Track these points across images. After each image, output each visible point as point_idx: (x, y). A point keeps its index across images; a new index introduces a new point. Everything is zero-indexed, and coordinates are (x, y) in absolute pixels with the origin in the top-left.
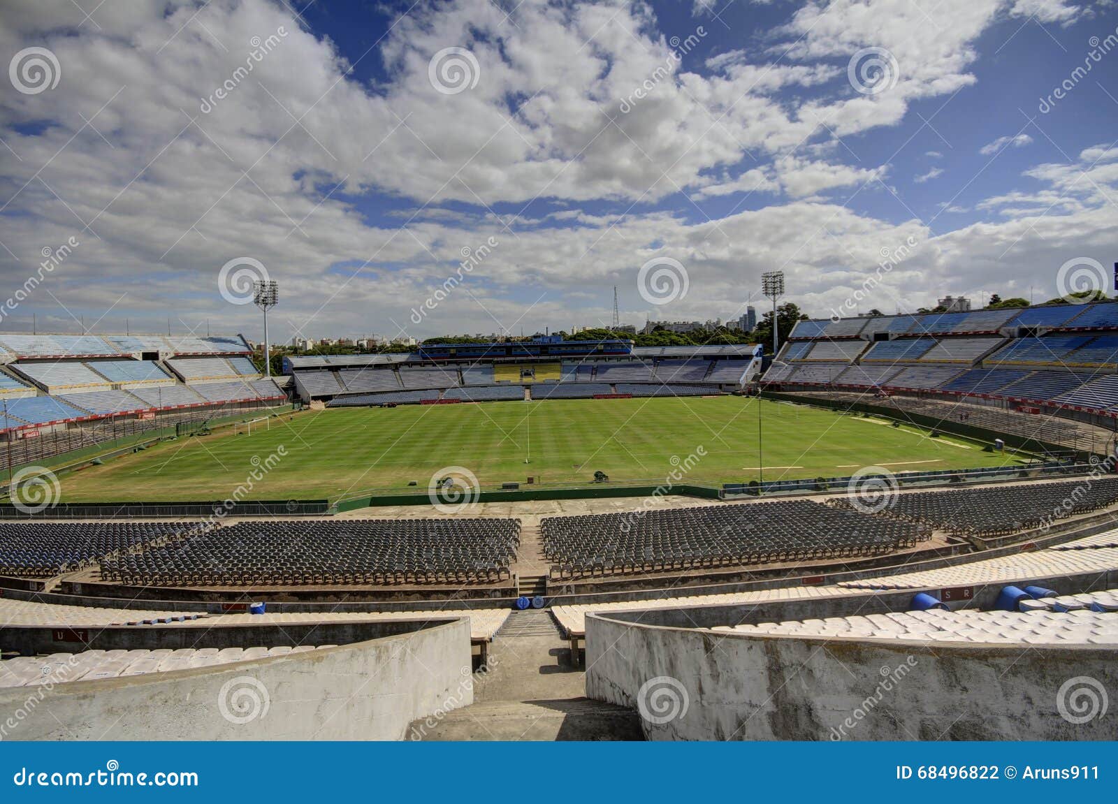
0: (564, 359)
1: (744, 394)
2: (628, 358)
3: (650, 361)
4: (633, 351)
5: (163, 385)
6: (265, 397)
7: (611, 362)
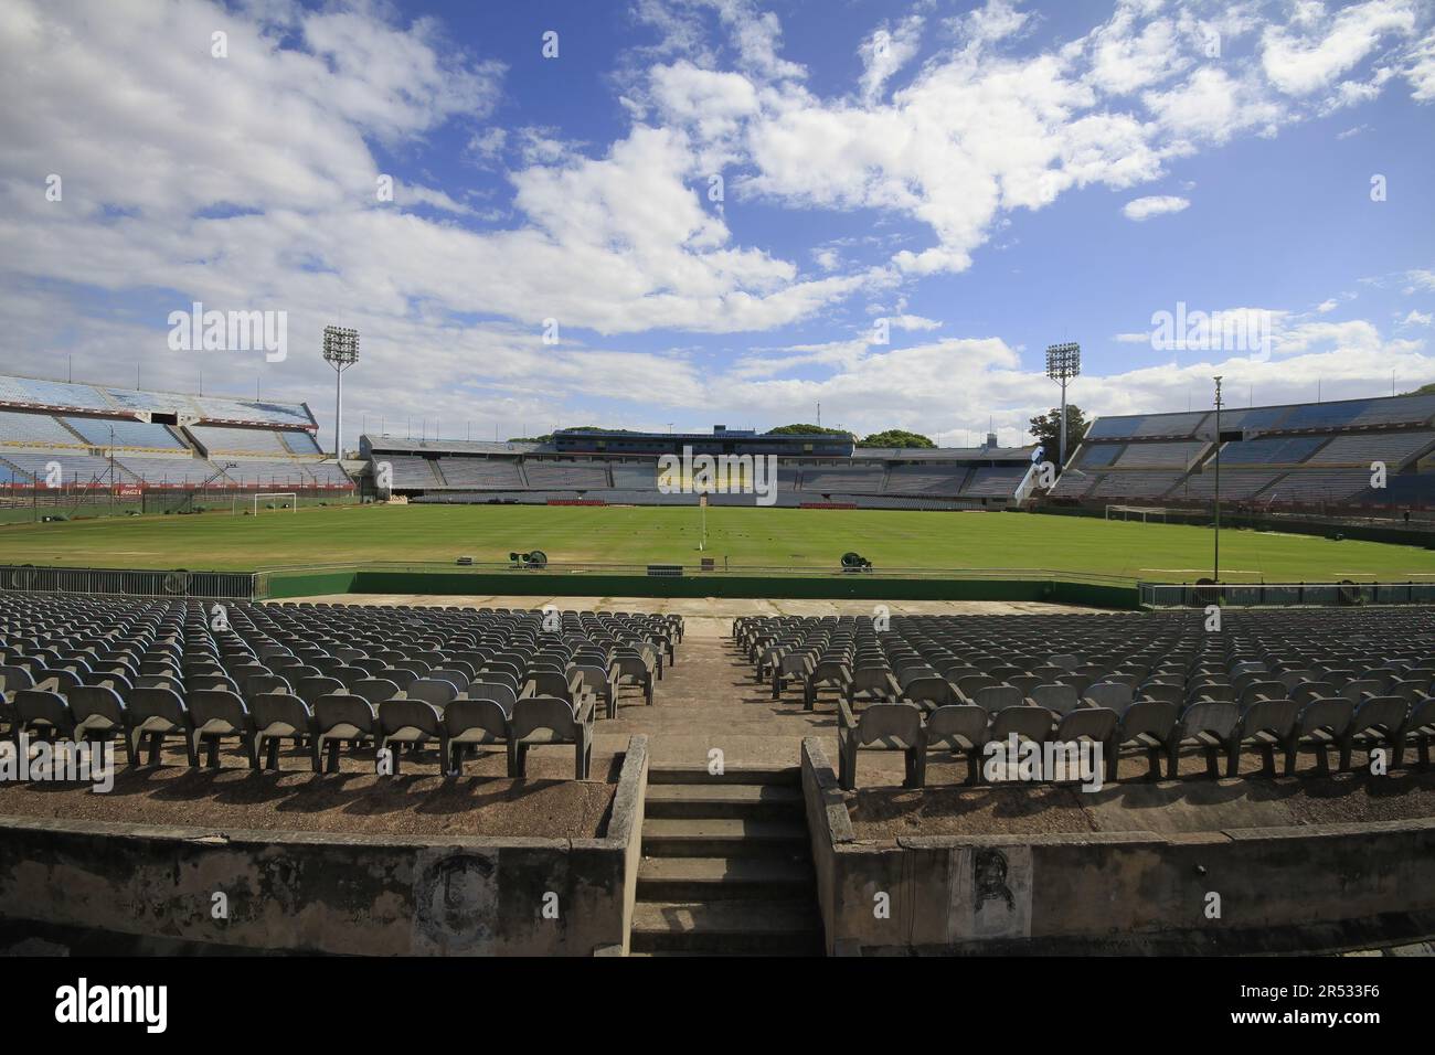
1: (1022, 510)
2: (847, 462)
3: (881, 467)
4: (856, 453)
5: (173, 456)
6: (322, 484)
7: (824, 467)
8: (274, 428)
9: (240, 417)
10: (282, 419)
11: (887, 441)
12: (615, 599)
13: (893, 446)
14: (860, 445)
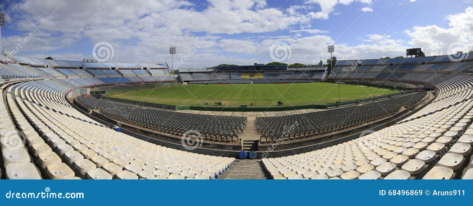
0: (265, 71)
1: (323, 82)
2: (286, 71)
3: (293, 72)
4: (288, 69)
5: (147, 76)
6: (171, 80)
7: (281, 72)
8: (162, 69)
9: (156, 67)
10: (163, 67)
11: (295, 66)
12: (235, 112)
13: (296, 67)
14: (289, 67)
